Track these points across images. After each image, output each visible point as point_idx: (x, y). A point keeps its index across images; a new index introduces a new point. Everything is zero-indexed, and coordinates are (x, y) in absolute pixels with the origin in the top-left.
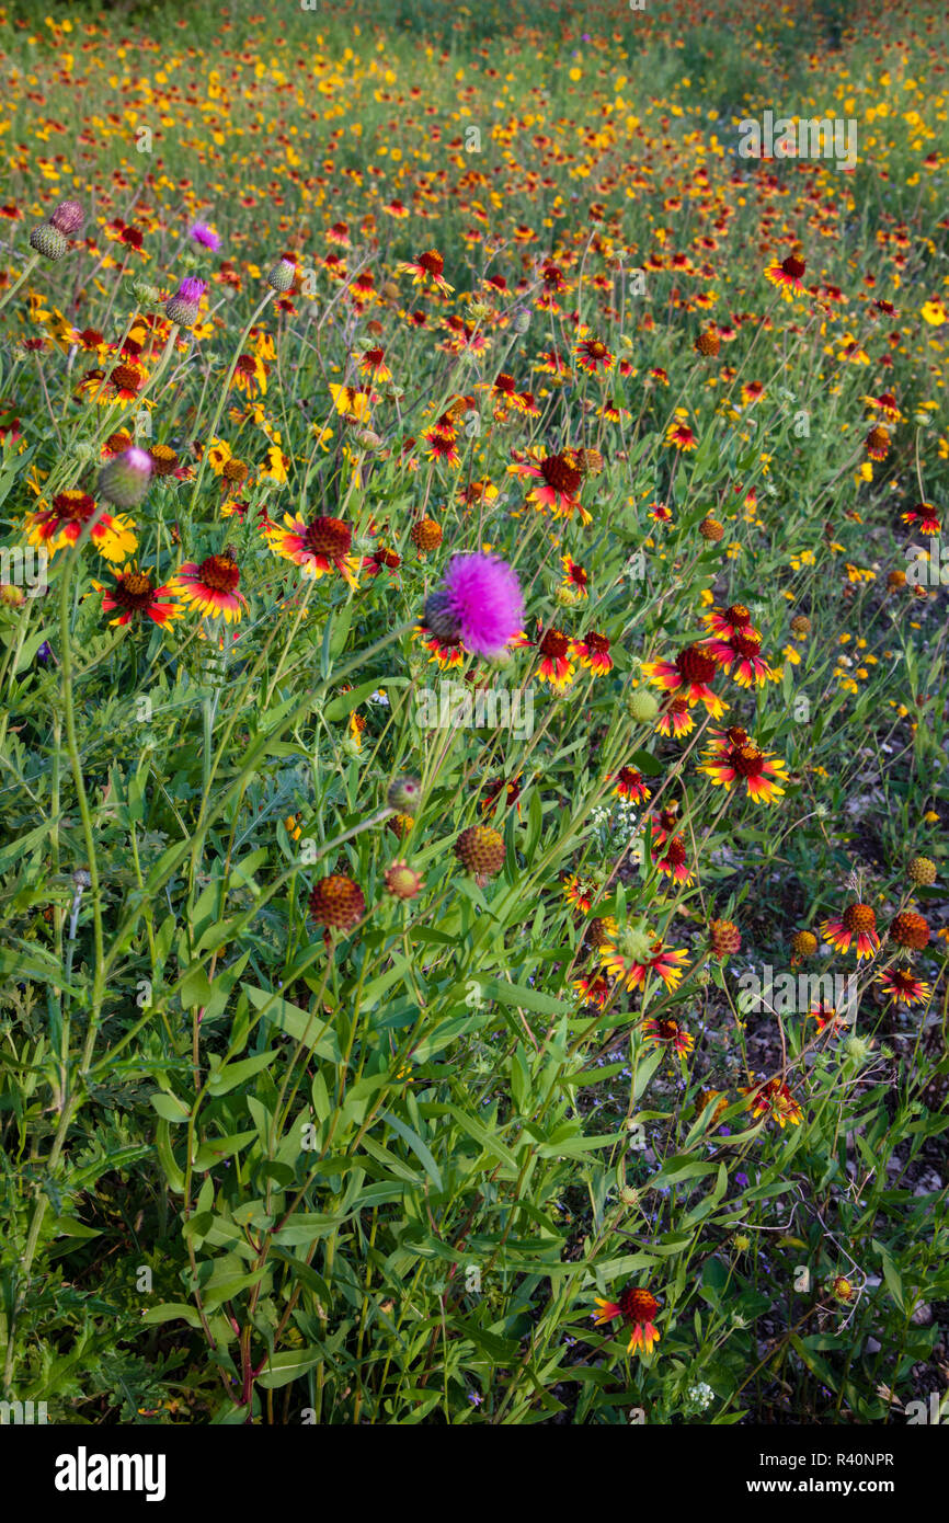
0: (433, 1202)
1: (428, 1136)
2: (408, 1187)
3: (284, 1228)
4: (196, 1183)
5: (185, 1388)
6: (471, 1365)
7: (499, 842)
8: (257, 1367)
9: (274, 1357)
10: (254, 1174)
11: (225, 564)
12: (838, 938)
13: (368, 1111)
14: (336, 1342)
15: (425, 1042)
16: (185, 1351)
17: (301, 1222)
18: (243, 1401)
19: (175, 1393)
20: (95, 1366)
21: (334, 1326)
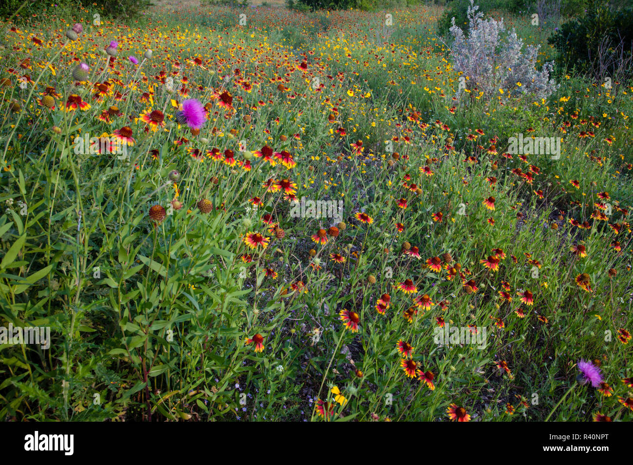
0: (200, 320)
1: (197, 299)
2: (192, 316)
3: (153, 325)
4: (123, 309)
5: (128, 380)
6: (213, 368)
7: (211, 203)
8: (148, 370)
9: (153, 368)
10: (142, 308)
11: (128, 129)
12: (316, 239)
13: (177, 290)
14: (172, 364)
15: (193, 269)
16: (127, 370)
17: (157, 323)
18: (144, 381)
19: (125, 382)
20: (96, 368)
21: (172, 359)
